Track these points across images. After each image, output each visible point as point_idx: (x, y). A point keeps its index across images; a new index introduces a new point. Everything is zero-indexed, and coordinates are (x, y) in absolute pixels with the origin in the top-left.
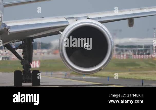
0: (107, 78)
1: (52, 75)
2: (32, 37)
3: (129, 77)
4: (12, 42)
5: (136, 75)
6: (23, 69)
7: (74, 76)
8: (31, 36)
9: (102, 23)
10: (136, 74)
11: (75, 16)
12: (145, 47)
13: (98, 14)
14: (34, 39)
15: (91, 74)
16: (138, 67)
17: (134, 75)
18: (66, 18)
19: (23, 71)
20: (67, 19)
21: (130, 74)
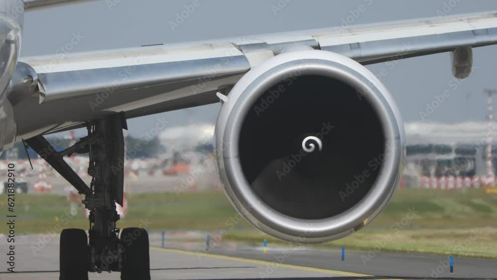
0: (340, 251)
1: (163, 240)
2: (122, 113)
3: (407, 249)
4: (52, 129)
5: (432, 242)
6: (93, 224)
7: (233, 246)
8: (118, 109)
9: (363, 64)
10: (429, 237)
11: (270, 40)
12: (458, 151)
13: (350, 31)
14: (128, 118)
15: (327, 241)
16: (438, 216)
17: (424, 241)
18: (240, 48)
19: (90, 232)
20: (241, 51)
21: (413, 237)
